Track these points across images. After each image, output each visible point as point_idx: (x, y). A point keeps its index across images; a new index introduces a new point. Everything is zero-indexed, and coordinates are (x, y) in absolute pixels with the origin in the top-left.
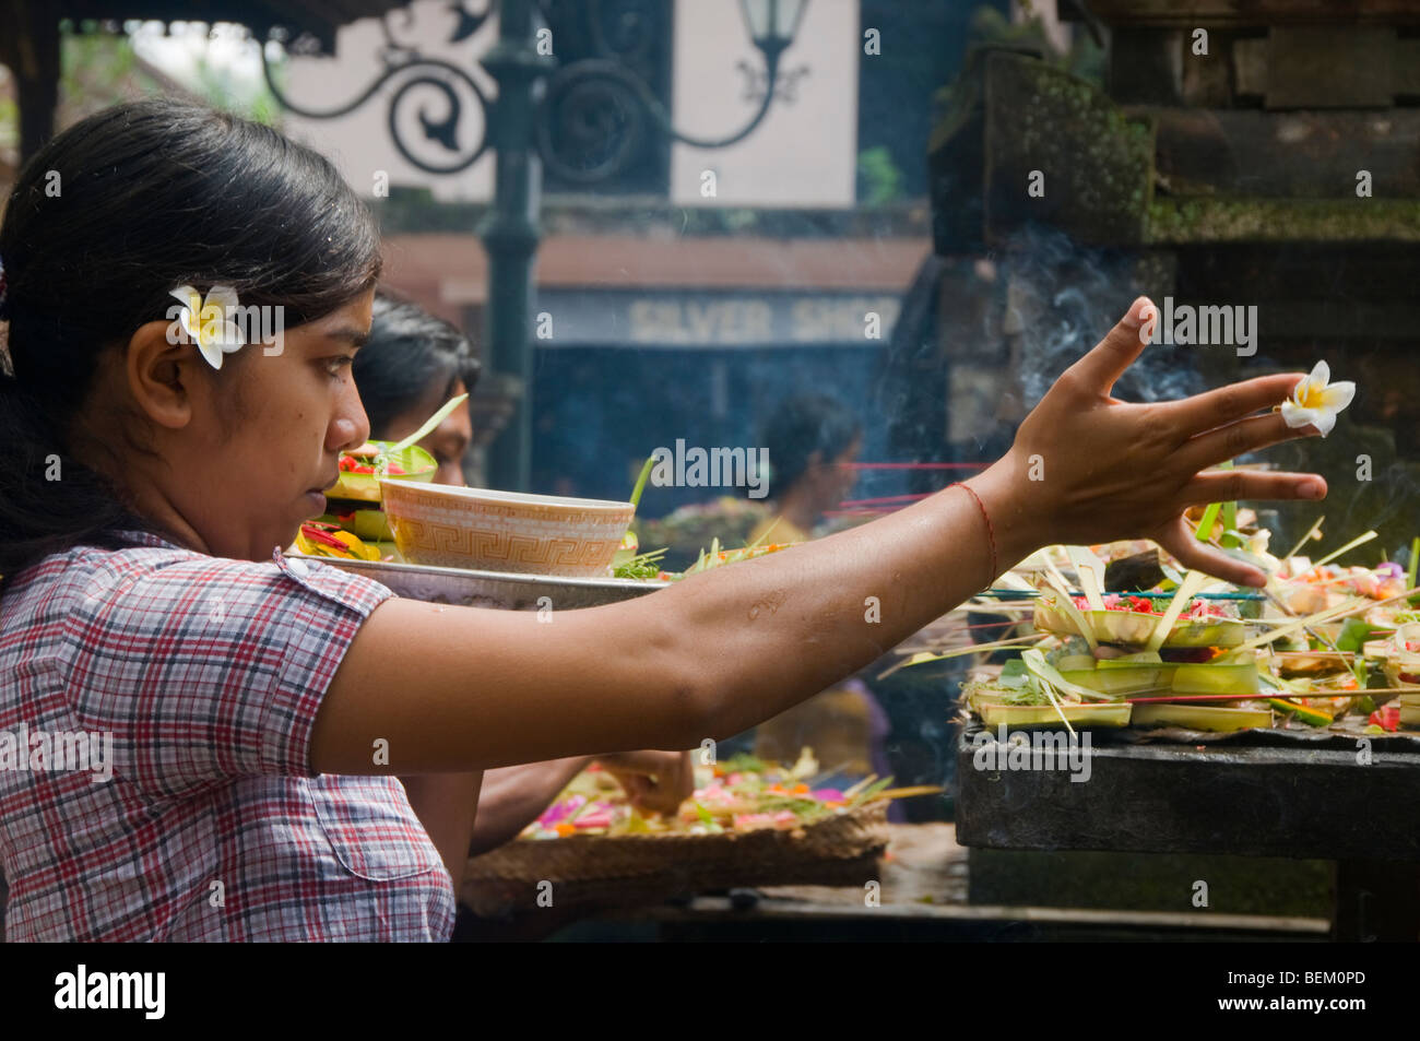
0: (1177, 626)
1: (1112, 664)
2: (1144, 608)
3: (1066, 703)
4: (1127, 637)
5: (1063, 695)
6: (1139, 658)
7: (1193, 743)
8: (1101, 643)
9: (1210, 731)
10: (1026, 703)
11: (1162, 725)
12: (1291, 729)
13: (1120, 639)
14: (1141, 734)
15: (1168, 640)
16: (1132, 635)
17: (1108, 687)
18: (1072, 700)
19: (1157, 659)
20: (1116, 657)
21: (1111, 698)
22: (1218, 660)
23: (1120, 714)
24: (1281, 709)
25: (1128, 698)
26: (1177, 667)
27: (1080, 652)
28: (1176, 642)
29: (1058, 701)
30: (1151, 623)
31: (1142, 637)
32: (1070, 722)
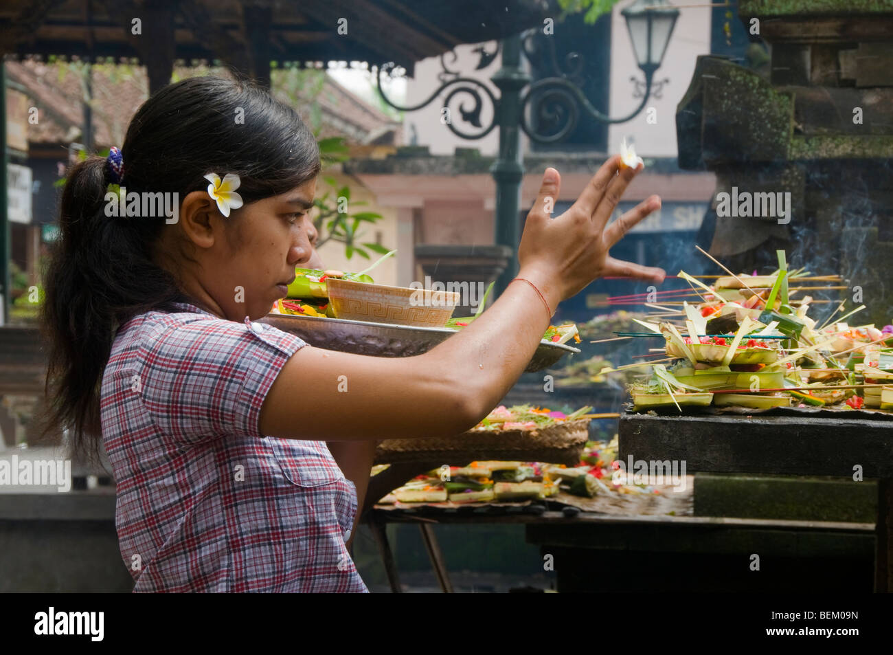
0: (739, 352)
1: (703, 372)
2: (722, 343)
3: (677, 393)
4: (711, 358)
5: (676, 389)
6: (718, 369)
7: (746, 414)
8: (698, 361)
9: (757, 408)
10: (657, 393)
11: (731, 405)
12: (802, 407)
13: (707, 359)
14: (718, 410)
15: (734, 359)
16: (715, 357)
17: (701, 385)
18: (681, 391)
19: (728, 370)
20: (706, 369)
21: (701, 390)
22: (762, 371)
23: (707, 399)
24: (797, 397)
25: (710, 391)
26: (738, 374)
27: (688, 366)
28: (738, 361)
29: (673, 392)
30: (725, 350)
31: (720, 358)
32: (678, 403)
